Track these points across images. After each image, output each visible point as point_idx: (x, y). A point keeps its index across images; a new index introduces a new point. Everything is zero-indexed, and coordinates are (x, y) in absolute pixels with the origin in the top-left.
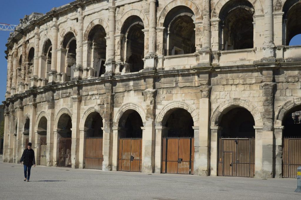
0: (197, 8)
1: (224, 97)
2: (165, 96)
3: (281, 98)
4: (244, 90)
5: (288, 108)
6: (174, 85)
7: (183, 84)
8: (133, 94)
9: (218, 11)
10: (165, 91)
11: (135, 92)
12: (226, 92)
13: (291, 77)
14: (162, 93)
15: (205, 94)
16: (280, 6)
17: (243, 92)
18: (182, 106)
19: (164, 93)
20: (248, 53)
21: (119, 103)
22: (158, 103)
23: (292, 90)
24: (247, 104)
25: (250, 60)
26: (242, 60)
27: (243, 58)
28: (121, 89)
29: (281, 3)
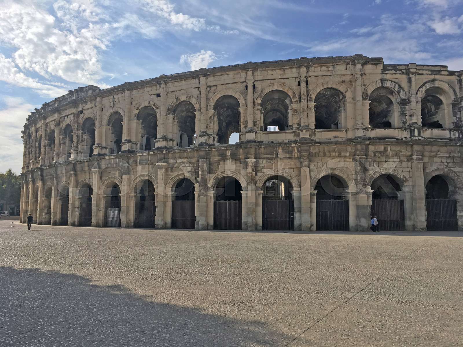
0: (294, 93)
1: (321, 167)
2: (265, 165)
3: (370, 168)
4: (339, 161)
5: (376, 176)
6: (275, 156)
7: (283, 155)
8: (231, 163)
9: (314, 97)
10: (265, 161)
11: (232, 161)
12: (323, 163)
13: (378, 152)
14: (261, 162)
15: (307, 164)
16: (367, 96)
17: (338, 163)
18: (281, 173)
19: (264, 163)
20: (341, 132)
21: (214, 170)
22: (258, 170)
23: (379, 163)
24: (343, 173)
25: (342, 138)
26: (335, 137)
27: (336, 136)
28: (217, 158)
29: (368, 94)
